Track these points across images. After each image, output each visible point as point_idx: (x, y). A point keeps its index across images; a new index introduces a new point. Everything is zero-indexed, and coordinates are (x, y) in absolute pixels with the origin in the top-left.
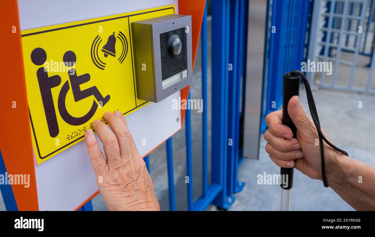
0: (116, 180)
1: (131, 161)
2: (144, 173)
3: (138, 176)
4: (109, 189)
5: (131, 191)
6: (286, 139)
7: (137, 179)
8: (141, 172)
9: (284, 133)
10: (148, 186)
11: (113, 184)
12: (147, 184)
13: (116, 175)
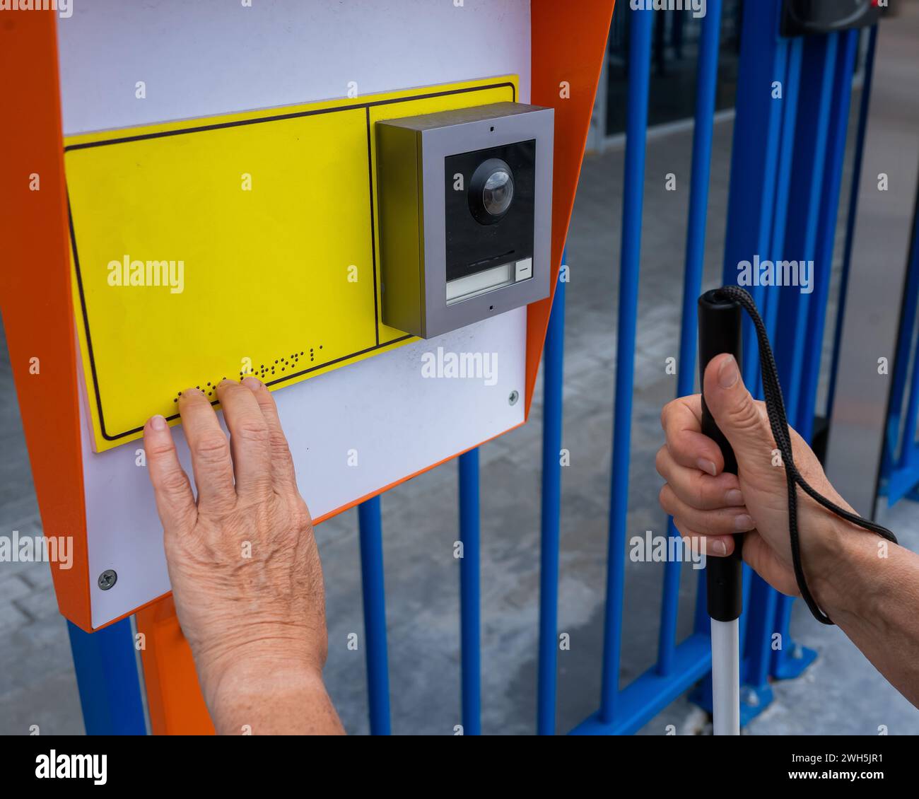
0: (210, 553)
1: (262, 507)
2: (298, 545)
3: (276, 551)
4: (190, 571)
5: (246, 586)
6: (705, 473)
7: (271, 557)
8: (286, 542)
9: (700, 457)
10: (300, 584)
11: (201, 559)
12: (299, 577)
13: (214, 537)
